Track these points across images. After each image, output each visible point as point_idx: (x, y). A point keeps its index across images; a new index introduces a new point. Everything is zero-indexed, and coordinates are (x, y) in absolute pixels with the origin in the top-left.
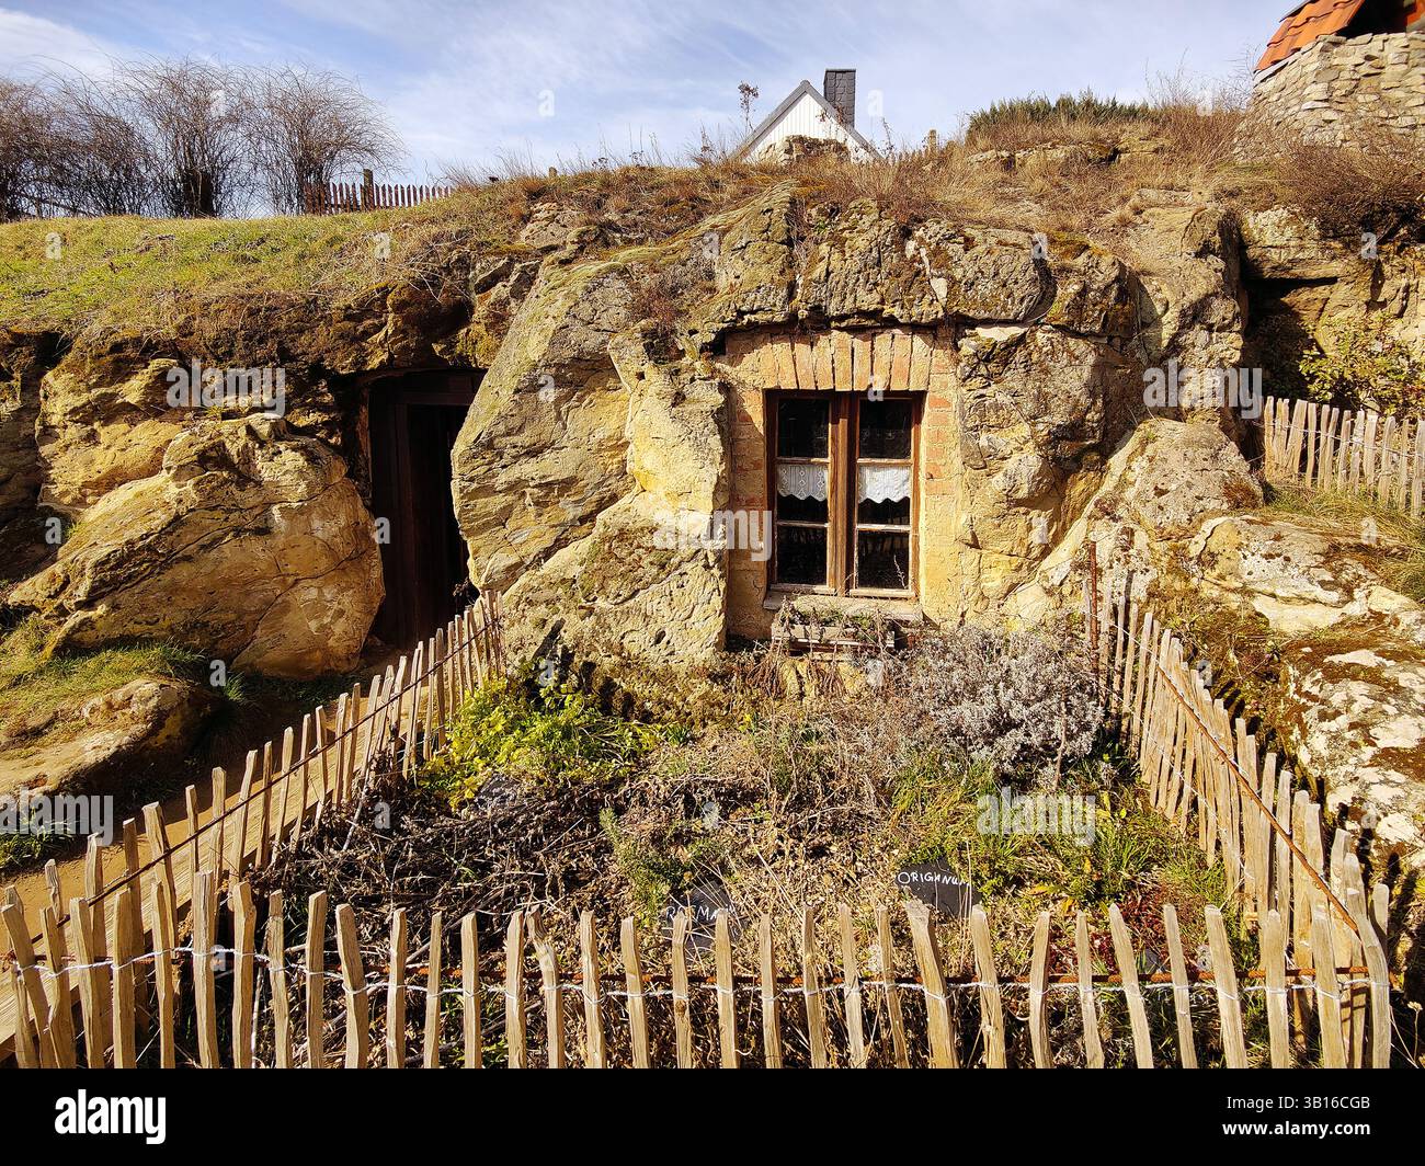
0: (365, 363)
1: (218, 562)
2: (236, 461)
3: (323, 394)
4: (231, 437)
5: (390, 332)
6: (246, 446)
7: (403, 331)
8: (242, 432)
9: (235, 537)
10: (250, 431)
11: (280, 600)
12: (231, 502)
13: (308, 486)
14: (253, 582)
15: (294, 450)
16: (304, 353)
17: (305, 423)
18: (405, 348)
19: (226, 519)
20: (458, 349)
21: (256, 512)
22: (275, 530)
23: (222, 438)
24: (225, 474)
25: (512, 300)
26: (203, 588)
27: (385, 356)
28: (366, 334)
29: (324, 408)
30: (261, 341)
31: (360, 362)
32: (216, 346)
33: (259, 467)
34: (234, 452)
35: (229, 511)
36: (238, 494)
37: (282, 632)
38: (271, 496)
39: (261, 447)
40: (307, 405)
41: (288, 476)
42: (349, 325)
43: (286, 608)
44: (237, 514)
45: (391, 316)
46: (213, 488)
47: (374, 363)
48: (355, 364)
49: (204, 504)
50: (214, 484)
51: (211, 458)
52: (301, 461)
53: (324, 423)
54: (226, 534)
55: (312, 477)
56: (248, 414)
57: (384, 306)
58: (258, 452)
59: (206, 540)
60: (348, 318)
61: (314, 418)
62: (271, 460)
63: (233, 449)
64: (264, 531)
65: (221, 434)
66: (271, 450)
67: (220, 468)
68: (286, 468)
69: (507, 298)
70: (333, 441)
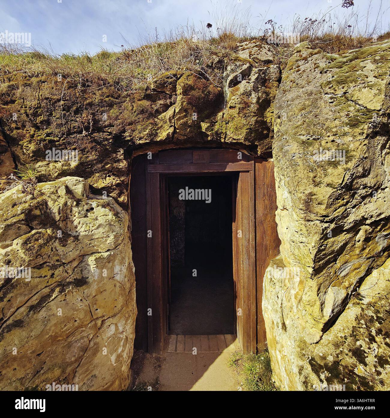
0: (156, 135)
1: (46, 321)
2: (57, 218)
3: (119, 161)
4: (53, 196)
5: (177, 111)
6: (66, 204)
7: (186, 111)
8: (62, 191)
9: (61, 292)
10: (69, 191)
11: (92, 344)
12: (56, 258)
13: (115, 236)
14: (72, 334)
15: (104, 206)
16: (111, 125)
17: (103, 185)
18: (185, 124)
19: (52, 276)
20: (216, 127)
21: (75, 264)
22: (90, 280)
23: (44, 197)
24: (49, 231)
25: (253, 93)
26: (33, 352)
27: (171, 130)
28: (158, 112)
29: (118, 173)
30: (77, 112)
31: (153, 134)
32: (35, 115)
33: (75, 223)
34: (55, 210)
35: (54, 267)
36: (61, 249)
37: (93, 373)
38: (85, 249)
39: (77, 205)
40: (106, 170)
41: (101, 230)
42: (146, 103)
43: (97, 350)
44: (61, 269)
45: (179, 98)
46: (41, 246)
47: (163, 135)
48: (150, 135)
49: (33, 263)
50: (41, 241)
51: (35, 217)
52: (110, 216)
53: (118, 185)
54: (53, 291)
55: (117, 229)
56: (57, 178)
57: (174, 89)
58: (75, 209)
59: (34, 301)
60: (147, 97)
61: (110, 180)
62: (86, 216)
63: (54, 207)
64: (81, 282)
65: (42, 194)
66: (86, 207)
67: (44, 226)
68: (97, 223)
69: (250, 91)
70: (121, 199)
